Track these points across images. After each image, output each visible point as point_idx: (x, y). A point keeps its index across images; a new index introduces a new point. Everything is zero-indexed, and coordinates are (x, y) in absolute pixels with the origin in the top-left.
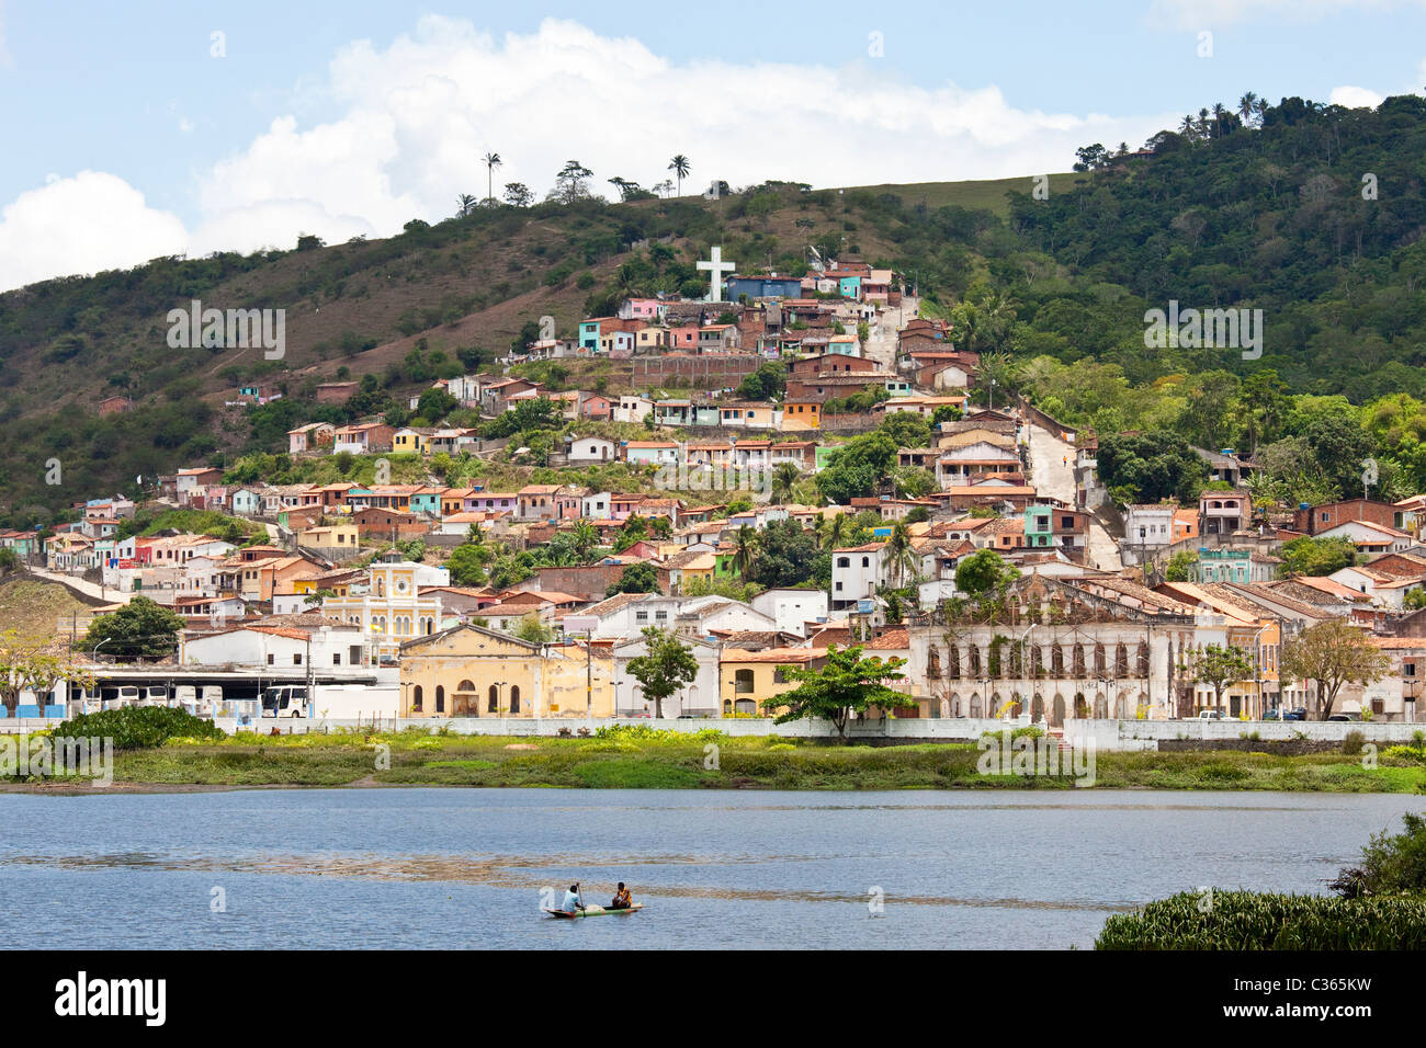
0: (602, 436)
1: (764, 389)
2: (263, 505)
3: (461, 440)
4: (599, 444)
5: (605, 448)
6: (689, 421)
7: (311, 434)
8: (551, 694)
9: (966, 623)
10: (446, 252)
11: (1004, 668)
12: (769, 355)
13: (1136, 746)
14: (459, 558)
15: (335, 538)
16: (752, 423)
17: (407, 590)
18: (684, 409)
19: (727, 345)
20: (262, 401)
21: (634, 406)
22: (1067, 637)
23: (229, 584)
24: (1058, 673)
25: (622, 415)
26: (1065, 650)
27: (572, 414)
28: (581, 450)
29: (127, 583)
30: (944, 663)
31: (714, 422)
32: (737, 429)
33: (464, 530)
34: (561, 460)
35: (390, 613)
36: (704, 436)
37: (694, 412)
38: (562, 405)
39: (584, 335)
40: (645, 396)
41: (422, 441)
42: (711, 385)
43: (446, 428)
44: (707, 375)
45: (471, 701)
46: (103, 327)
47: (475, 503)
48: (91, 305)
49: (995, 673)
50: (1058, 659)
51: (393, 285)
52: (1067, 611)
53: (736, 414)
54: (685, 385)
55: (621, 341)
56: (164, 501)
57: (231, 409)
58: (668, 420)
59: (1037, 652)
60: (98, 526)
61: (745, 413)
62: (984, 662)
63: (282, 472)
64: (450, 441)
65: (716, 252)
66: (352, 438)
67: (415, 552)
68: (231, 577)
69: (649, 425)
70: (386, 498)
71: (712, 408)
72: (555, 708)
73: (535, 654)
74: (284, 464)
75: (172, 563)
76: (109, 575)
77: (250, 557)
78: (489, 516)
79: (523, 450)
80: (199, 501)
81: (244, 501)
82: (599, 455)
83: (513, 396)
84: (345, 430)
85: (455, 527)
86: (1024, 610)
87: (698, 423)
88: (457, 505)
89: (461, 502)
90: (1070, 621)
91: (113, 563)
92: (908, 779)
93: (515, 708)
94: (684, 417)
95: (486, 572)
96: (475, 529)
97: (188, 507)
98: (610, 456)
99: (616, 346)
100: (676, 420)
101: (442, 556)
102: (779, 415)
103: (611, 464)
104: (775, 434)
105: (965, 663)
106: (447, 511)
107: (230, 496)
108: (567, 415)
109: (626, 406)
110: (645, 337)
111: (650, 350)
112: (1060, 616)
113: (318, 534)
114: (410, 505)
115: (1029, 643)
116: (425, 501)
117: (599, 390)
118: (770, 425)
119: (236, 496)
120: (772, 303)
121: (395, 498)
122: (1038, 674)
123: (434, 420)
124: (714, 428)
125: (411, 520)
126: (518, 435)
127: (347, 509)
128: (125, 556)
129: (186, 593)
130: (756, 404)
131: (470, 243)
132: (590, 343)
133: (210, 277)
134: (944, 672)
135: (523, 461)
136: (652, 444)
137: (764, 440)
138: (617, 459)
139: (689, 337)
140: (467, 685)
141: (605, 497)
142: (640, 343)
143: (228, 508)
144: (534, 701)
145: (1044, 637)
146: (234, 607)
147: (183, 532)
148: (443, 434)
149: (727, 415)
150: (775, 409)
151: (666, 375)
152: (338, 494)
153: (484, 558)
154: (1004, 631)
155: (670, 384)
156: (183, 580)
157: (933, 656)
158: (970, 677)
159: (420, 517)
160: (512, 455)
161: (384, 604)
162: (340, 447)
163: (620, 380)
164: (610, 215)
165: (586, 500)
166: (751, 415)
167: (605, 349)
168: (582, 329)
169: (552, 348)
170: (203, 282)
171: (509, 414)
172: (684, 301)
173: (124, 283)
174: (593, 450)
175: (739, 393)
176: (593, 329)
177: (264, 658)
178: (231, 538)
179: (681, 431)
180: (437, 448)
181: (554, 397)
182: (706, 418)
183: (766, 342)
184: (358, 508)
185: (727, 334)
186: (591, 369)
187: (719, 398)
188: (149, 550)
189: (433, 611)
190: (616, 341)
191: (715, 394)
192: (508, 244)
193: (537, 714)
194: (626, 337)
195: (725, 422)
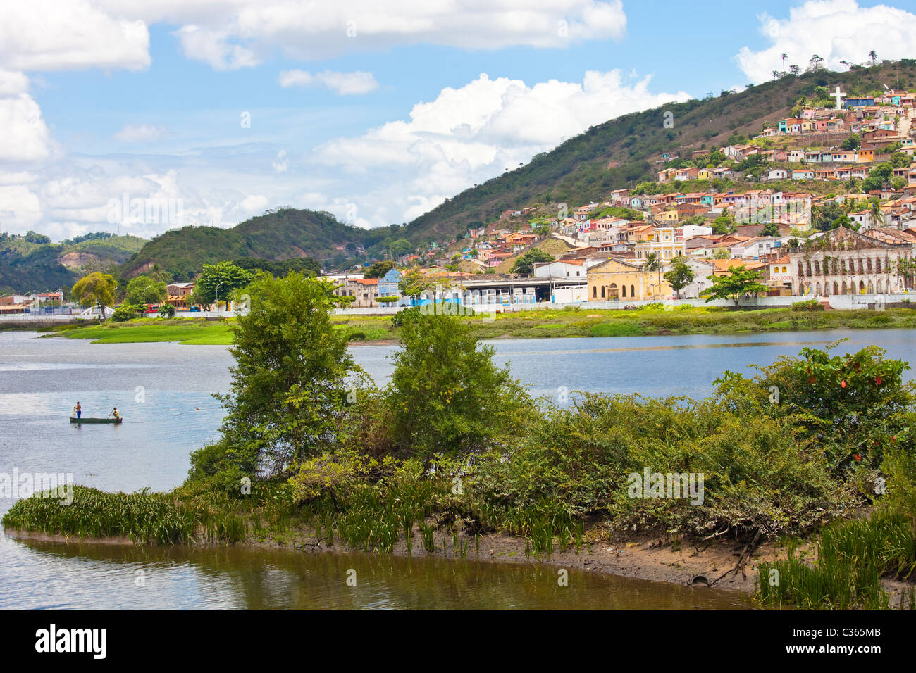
0: (782, 168)
1: (851, 145)
2: (643, 204)
3: (725, 173)
4: (780, 172)
5: (783, 174)
6: (819, 160)
7: (667, 173)
8: (648, 288)
9: (813, 251)
10: (762, 95)
11: (830, 270)
12: (856, 131)
13: (859, 307)
14: (717, 223)
15: (668, 216)
16: (846, 160)
17: (669, 239)
18: (818, 155)
19: (839, 128)
20: (671, 160)
21: (797, 155)
22: (855, 255)
23: (623, 237)
24: (852, 272)
25: (792, 159)
26: (854, 261)
27: (771, 160)
28: (773, 175)
29: (587, 239)
30: (804, 269)
31: (830, 161)
32: (839, 163)
33: (720, 211)
34: (765, 179)
35: (662, 249)
36: (826, 166)
37: (822, 157)
38: (766, 156)
39: (781, 126)
40: (802, 150)
41: (710, 173)
42: (830, 145)
43: (720, 168)
44: (828, 140)
45: (616, 292)
46: (644, 132)
47: (727, 199)
48: (640, 124)
49: (826, 273)
50: (852, 266)
51: (741, 109)
52: (855, 243)
53: (839, 157)
54: (819, 145)
55: (795, 128)
56: (607, 204)
57: (658, 164)
58: (810, 160)
59: (843, 262)
60: (580, 215)
61: (843, 156)
62: (821, 268)
63: (653, 190)
64: (720, 173)
65: (838, 89)
66: (682, 174)
67: (700, 221)
68: (623, 234)
69: (802, 162)
70: (691, 199)
71: (830, 154)
72: (649, 294)
73: (640, 271)
74: (654, 186)
75: (604, 230)
76: (580, 235)
77: (631, 226)
78: (731, 204)
79: (750, 176)
80: (619, 203)
81: (636, 203)
82: (780, 177)
83: (748, 153)
84: (679, 171)
85: (717, 210)
86: (837, 244)
87: (824, 161)
88: (720, 200)
89: (722, 199)
90: (856, 248)
91: (581, 230)
92: (740, 328)
93: (633, 295)
94: (818, 158)
95: (728, 228)
96: (725, 210)
97: (615, 206)
98: (785, 177)
99: (794, 130)
100: (814, 160)
101: (712, 222)
102: (857, 156)
103: (785, 180)
104: (855, 164)
105: (813, 269)
106: (716, 203)
107: (630, 201)
108: (769, 160)
109: (793, 155)
110: (805, 126)
111: (807, 131)
112: (852, 245)
113: (661, 215)
114: (701, 201)
115: (839, 259)
116: (707, 199)
117: (784, 149)
118: (853, 160)
119: (633, 200)
120: (859, 109)
121: (694, 199)
122: (844, 272)
123: (716, 165)
124: (830, 163)
125: (700, 207)
126: (748, 170)
127: (675, 204)
128: (587, 228)
129: (606, 242)
130: (848, 152)
131: (772, 91)
132: (783, 130)
133: (686, 110)
134: (805, 273)
135: (750, 180)
136: (802, 171)
137: (850, 167)
138: (788, 177)
139: (823, 125)
140: (614, 285)
141: (780, 194)
142: (803, 128)
143: (629, 205)
144: (641, 292)
145: (845, 256)
146: (622, 247)
147: (611, 216)
148: (718, 170)
149: (835, 157)
150: (856, 153)
151: (812, 141)
152: (672, 198)
153: (728, 223)
154: (829, 254)
155: (813, 145)
156: (606, 237)
157: (800, 266)
158: (816, 275)
159: (704, 206)
160: (745, 178)
161: (659, 245)
162: (677, 178)
163: (793, 144)
164: (830, 76)
165: (772, 196)
166: (845, 156)
167: (789, 132)
168: (780, 123)
169: (769, 133)
170: (684, 112)
171: (745, 161)
172: (826, 110)
173: (652, 114)
174: (778, 174)
175: (841, 148)
176: (784, 123)
177: (565, 274)
178: (628, 219)
179: (816, 164)
180: (715, 177)
181: (764, 153)
182: (827, 159)
183: (854, 126)
184: (680, 203)
185: (838, 123)
186: (782, 140)
187: (833, 150)
188: (595, 224)
189: (681, 247)
190: (793, 128)
191: (831, 148)
192: (787, 90)
193: (642, 297)
194: (797, 126)
195: (834, 160)
